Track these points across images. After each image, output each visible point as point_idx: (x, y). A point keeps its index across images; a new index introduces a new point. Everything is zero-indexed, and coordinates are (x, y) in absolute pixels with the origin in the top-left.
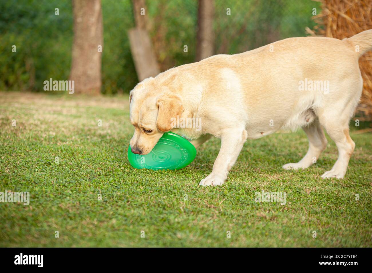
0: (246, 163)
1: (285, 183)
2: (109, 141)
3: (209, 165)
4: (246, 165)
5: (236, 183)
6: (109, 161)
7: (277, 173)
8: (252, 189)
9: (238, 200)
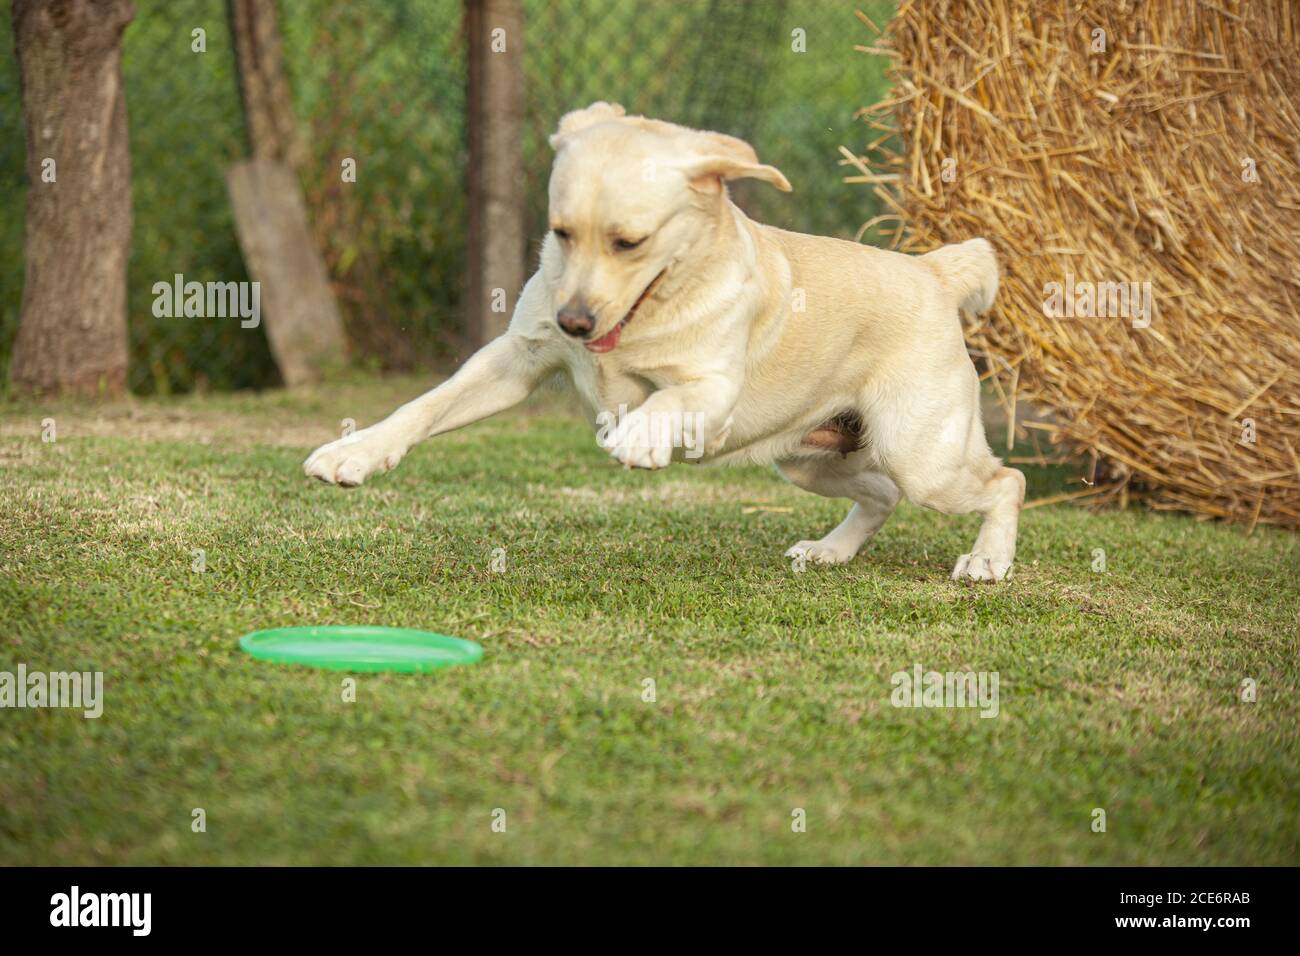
0: (636, 622)
1: (774, 690)
2: (155, 559)
3: (507, 632)
4: (639, 628)
5: (600, 694)
6: (155, 629)
7: (743, 655)
8: (657, 714)
9: (609, 754)
